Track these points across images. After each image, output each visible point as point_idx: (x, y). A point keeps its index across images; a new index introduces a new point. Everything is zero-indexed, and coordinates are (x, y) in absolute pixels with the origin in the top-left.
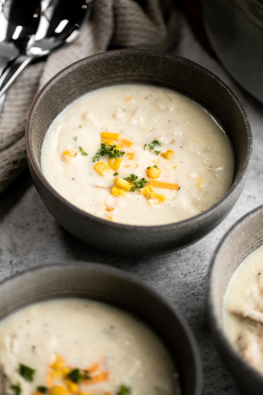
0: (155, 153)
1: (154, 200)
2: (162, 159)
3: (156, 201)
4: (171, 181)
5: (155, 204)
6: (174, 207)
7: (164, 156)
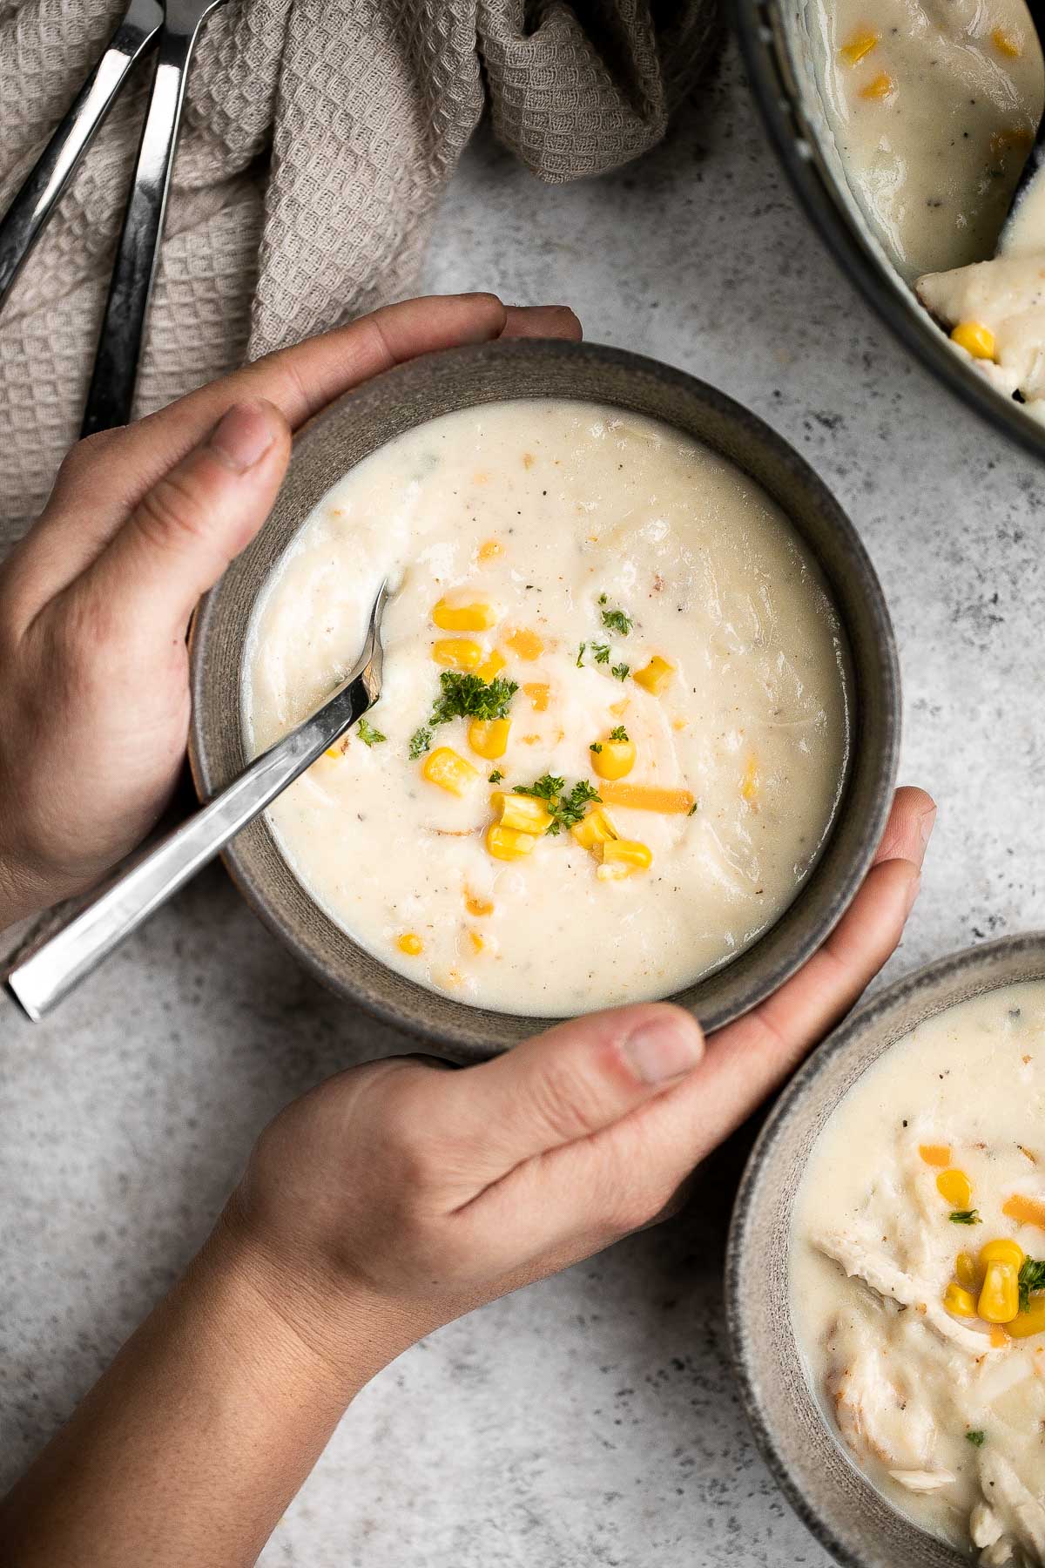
0: (614, 678)
1: (613, 867)
2: (639, 694)
3: (622, 868)
4: (671, 780)
5: (617, 878)
6: (678, 887)
7: (643, 680)
